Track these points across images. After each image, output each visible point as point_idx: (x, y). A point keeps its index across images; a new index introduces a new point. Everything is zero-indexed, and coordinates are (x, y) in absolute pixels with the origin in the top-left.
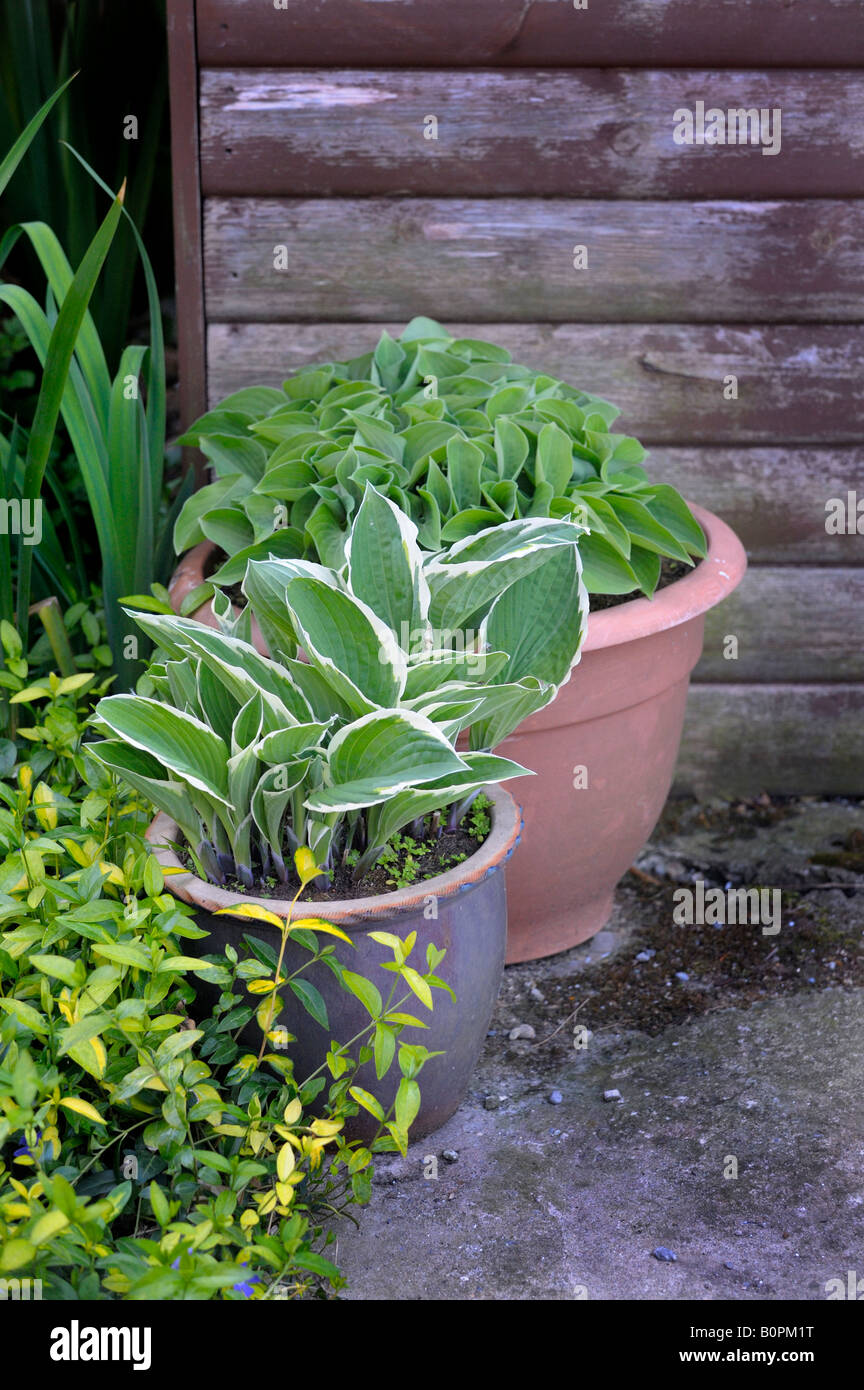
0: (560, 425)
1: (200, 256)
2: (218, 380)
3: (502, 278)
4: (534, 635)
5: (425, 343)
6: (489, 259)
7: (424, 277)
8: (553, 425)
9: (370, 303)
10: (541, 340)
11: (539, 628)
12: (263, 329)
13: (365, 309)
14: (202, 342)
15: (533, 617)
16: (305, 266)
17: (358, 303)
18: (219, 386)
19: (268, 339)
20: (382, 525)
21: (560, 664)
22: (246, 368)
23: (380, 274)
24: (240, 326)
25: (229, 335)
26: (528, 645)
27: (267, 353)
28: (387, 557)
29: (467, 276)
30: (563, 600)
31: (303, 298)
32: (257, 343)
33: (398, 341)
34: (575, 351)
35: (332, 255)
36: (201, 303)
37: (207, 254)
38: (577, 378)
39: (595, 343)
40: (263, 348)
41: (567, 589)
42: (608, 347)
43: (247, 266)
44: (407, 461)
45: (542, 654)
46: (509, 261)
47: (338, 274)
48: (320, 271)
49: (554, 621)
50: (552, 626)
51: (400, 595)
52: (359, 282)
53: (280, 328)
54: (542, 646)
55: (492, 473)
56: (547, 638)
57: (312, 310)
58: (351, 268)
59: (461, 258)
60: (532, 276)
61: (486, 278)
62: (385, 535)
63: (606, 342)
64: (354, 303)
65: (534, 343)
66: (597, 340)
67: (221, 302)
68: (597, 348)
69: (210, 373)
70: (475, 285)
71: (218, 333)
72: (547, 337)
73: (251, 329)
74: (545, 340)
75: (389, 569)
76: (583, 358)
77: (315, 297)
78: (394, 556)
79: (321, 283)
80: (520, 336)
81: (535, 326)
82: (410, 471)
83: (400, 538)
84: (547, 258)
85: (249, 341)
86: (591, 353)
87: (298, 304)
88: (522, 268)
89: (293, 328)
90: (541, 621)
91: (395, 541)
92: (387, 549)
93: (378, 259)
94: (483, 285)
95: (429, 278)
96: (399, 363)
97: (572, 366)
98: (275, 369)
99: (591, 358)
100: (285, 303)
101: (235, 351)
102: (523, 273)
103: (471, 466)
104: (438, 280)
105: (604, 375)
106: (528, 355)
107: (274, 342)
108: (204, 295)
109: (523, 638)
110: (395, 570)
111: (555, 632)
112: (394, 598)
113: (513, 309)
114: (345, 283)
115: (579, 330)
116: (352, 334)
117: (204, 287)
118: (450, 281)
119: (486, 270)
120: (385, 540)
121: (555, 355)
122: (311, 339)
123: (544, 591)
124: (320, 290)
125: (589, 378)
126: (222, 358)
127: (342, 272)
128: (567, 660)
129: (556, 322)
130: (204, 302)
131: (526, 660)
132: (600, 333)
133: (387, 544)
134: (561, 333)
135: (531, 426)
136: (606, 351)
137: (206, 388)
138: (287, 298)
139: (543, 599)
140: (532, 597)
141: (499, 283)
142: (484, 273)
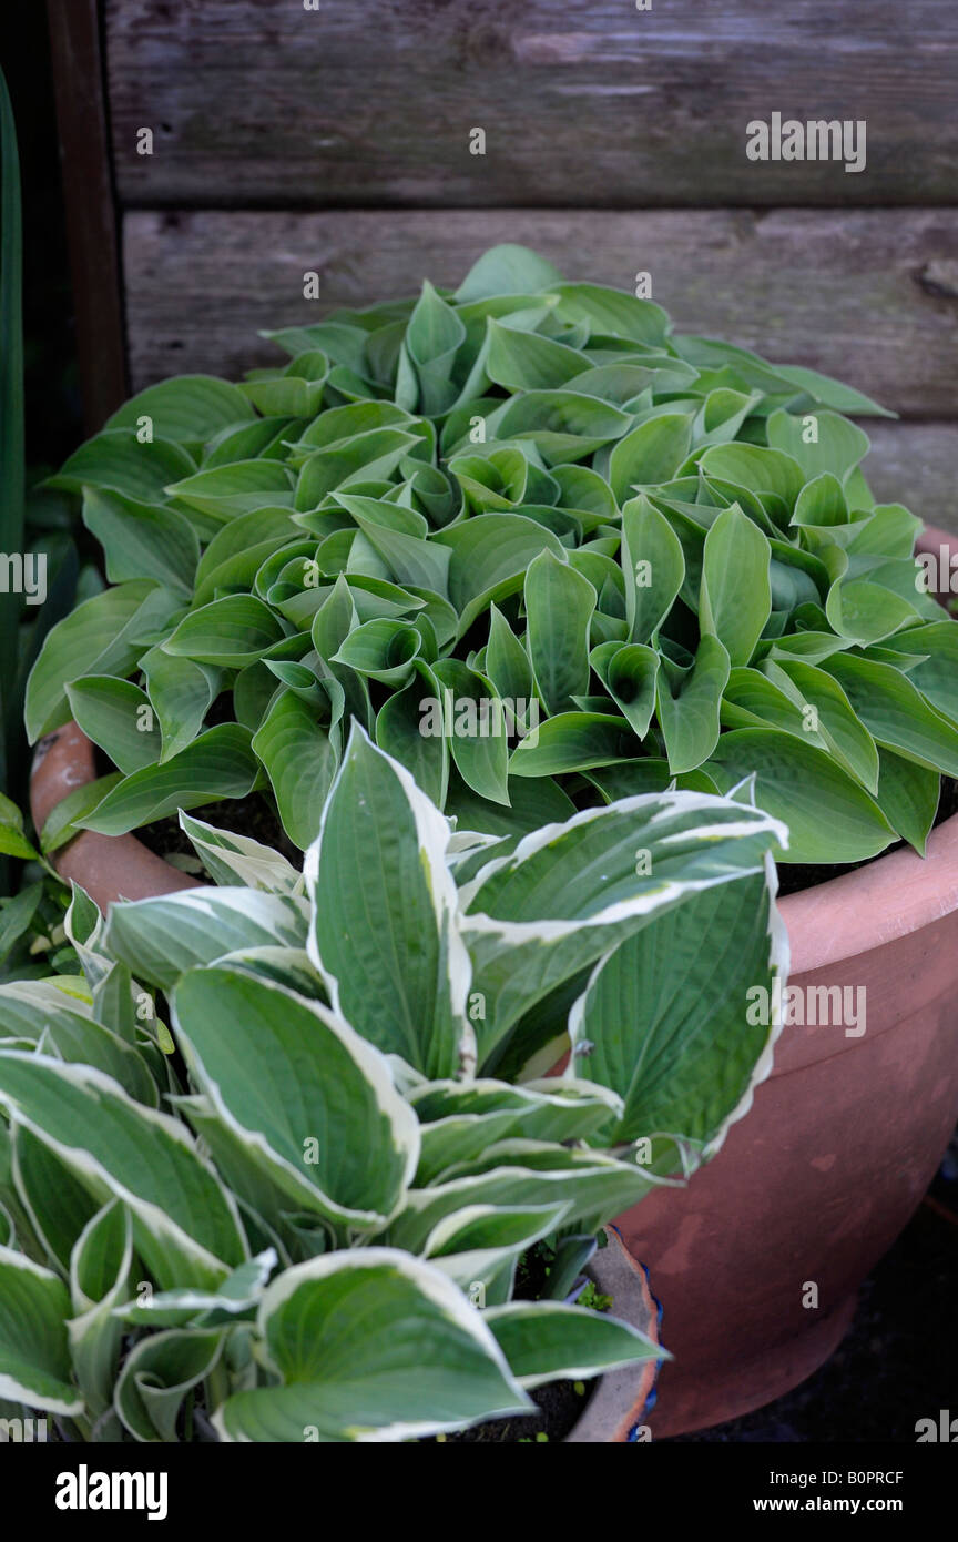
0: (749, 509)
1: (99, 95)
2: (143, 313)
3: (660, 133)
4: (683, 1007)
5: (502, 311)
6: (635, 100)
7: (515, 133)
8: (736, 508)
9: (417, 177)
10: (733, 239)
11: (693, 993)
12: (222, 220)
13: (409, 187)
14: (112, 247)
15: (679, 973)
16: (295, 112)
17: (395, 178)
18: (147, 322)
19: (233, 239)
20: (382, 807)
21: (732, 1069)
22: (195, 291)
23: (434, 126)
24: (181, 215)
25: (161, 232)
26: (671, 1026)
27: (231, 265)
28: (393, 870)
29: (594, 129)
30: (738, 939)
31: (295, 169)
32: (212, 247)
33: (452, 303)
34: (797, 260)
35: (344, 91)
36: (106, 178)
37: (112, 92)
38: (802, 308)
39: (831, 243)
40: (226, 256)
41: (748, 918)
42: (857, 252)
43: (188, 113)
44: (457, 588)
45: (697, 1045)
46: (672, 102)
47: (356, 128)
48: (325, 122)
49: (720, 977)
50: (717, 989)
51: (415, 948)
52: (395, 141)
53: (255, 219)
54: (697, 1028)
55: (614, 622)
56: (705, 1012)
57: (310, 189)
58: (379, 115)
59: (583, 98)
60: (716, 129)
61: (630, 132)
62: (389, 825)
63: (855, 243)
64: (385, 178)
65: (721, 245)
66: (838, 239)
67: (143, 176)
68: (836, 253)
69: (130, 300)
70: (609, 145)
71: (142, 229)
72: (745, 233)
73: (201, 221)
74: (741, 239)
75: (396, 895)
76: (812, 272)
77: (315, 167)
78: (403, 873)
79: (326, 143)
80: (695, 232)
81: (722, 214)
82: (460, 614)
83: (416, 839)
84: (744, 95)
85: (198, 244)
86: (826, 264)
87: (286, 179)
88: (695, 114)
89: (278, 220)
90: (695, 980)
91: (405, 842)
92: (390, 854)
93: (430, 99)
94: (625, 145)
95: (525, 134)
96: (454, 349)
97: (792, 287)
98: (246, 293)
99: (826, 272)
100: (261, 176)
101: (173, 261)
102: (699, 124)
103: (574, 610)
104: (541, 137)
105: (853, 302)
106: (711, 268)
107: (244, 246)
108: (112, 163)
109: (660, 1015)
110: (405, 900)
111: (722, 1000)
112: (406, 950)
113: (683, 186)
114: (370, 142)
115: (803, 221)
116: (386, 230)
117: (110, 151)
118: (564, 138)
119: (630, 119)
120: (389, 834)
121: (759, 267)
122: (311, 239)
123: (701, 921)
124: (324, 154)
125: (822, 307)
126: (150, 273)
127: (365, 123)
128: (748, 1065)
129: (762, 208)
130: (113, 177)
131: (665, 1059)
132: (841, 227)
133: (393, 842)
134: (769, 227)
135: (693, 512)
136: (855, 260)
137: (124, 327)
138: (264, 169)
139: (698, 937)
140: (677, 936)
141: (654, 142)
142: (626, 125)
